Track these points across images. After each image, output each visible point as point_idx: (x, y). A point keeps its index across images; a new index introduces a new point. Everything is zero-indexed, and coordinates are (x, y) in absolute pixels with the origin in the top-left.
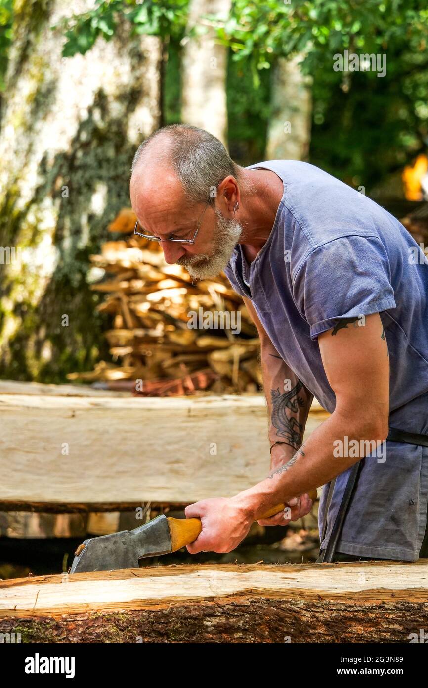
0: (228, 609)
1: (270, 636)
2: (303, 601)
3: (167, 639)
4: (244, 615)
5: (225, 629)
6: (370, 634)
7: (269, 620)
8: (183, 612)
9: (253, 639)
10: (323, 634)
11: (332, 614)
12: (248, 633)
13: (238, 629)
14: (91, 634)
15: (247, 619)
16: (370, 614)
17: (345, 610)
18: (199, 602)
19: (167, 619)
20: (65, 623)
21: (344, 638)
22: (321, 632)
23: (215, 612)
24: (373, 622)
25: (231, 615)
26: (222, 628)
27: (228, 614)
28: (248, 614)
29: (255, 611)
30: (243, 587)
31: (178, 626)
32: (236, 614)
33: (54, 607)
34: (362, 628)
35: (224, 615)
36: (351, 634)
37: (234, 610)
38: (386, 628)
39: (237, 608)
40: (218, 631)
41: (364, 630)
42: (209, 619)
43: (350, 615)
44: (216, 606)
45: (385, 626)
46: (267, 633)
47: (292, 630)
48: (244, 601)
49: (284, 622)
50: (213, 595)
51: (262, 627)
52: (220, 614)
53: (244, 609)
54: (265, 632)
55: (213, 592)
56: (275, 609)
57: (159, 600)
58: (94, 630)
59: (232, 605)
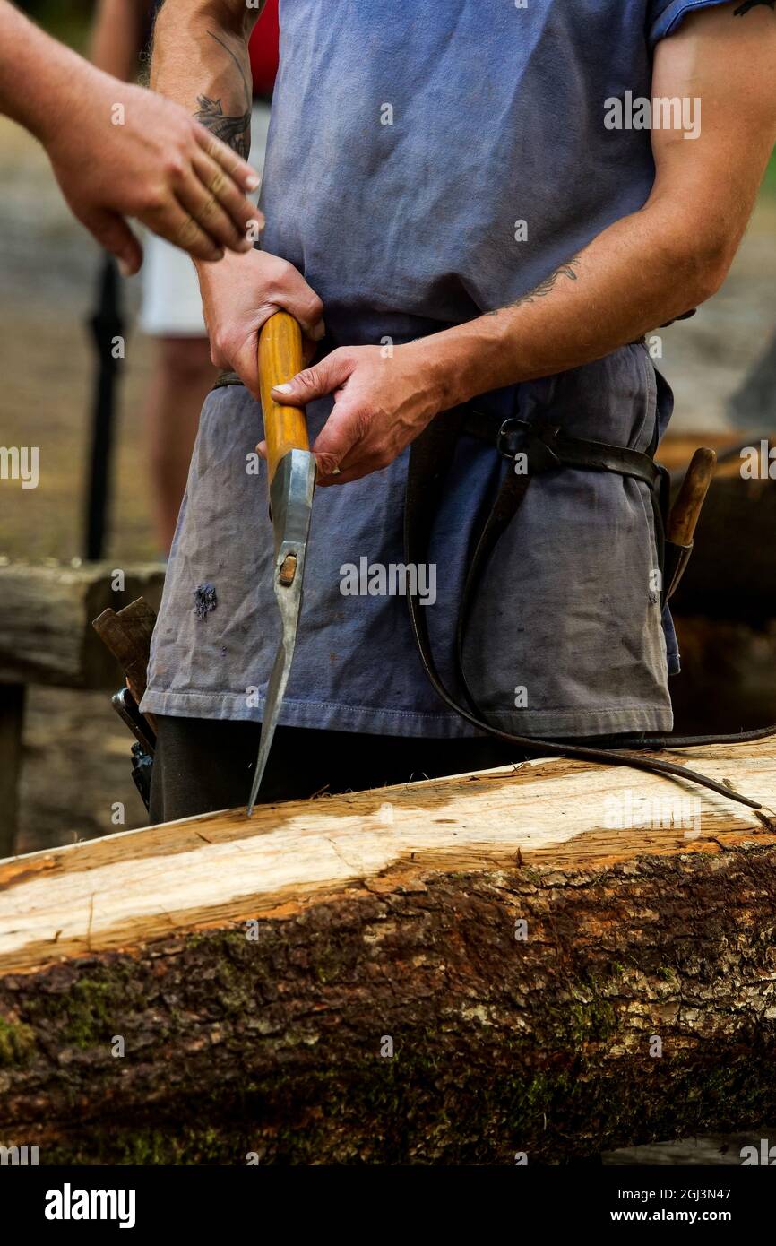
0: (396, 902)
1: (469, 957)
2: (501, 873)
3: (313, 984)
4: (422, 915)
5: (399, 949)
6: (611, 935)
7: (463, 921)
8: (328, 919)
9: (443, 968)
10: (545, 944)
11: (550, 896)
12: (435, 954)
13: (420, 948)
14: (196, 984)
15: (429, 924)
16: (606, 890)
17: (568, 884)
18: (342, 891)
19: (307, 937)
20: (148, 963)
21: (576, 950)
22: (541, 939)
23: (377, 913)
24: (613, 908)
25: (404, 916)
26: (394, 947)
27: (398, 914)
28: (430, 910)
29: (439, 904)
30: (393, 848)
31: (328, 949)
32: (411, 913)
33: (114, 927)
34: (599, 924)
35: (393, 918)
36: (584, 940)
37: (407, 904)
38: (634, 918)
39: (410, 899)
40: (389, 956)
41: (604, 929)
42: (371, 930)
43: (577, 895)
44: (375, 898)
45: (632, 915)
46: (462, 951)
47: (498, 940)
48: (414, 881)
49: (483, 924)
50: (356, 874)
51: (454, 937)
52: (385, 916)
53: (420, 899)
54: (458, 949)
55: (352, 866)
56: (466, 895)
57: (276, 894)
58: (200, 974)
59: (399, 892)
